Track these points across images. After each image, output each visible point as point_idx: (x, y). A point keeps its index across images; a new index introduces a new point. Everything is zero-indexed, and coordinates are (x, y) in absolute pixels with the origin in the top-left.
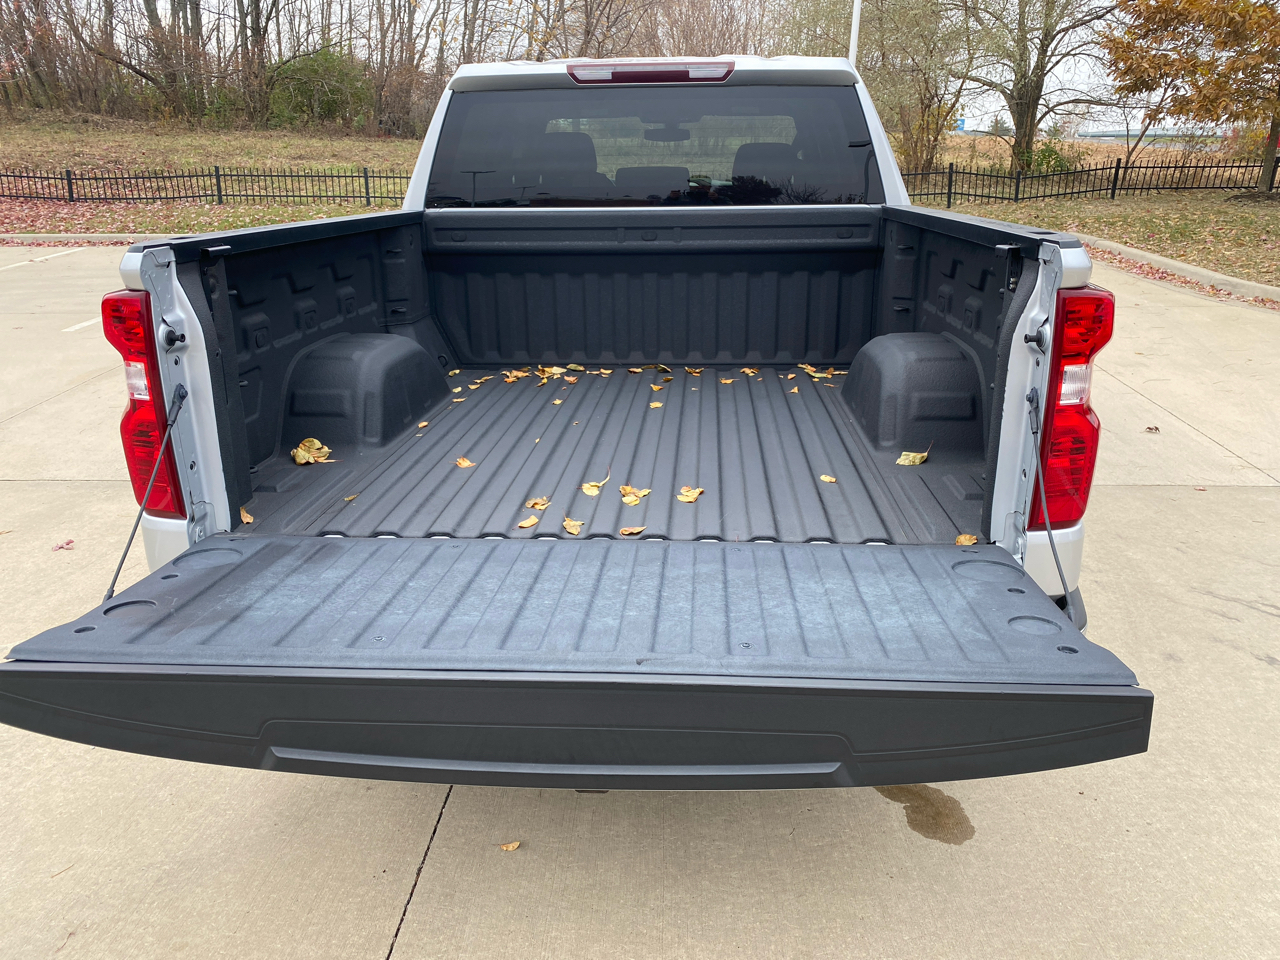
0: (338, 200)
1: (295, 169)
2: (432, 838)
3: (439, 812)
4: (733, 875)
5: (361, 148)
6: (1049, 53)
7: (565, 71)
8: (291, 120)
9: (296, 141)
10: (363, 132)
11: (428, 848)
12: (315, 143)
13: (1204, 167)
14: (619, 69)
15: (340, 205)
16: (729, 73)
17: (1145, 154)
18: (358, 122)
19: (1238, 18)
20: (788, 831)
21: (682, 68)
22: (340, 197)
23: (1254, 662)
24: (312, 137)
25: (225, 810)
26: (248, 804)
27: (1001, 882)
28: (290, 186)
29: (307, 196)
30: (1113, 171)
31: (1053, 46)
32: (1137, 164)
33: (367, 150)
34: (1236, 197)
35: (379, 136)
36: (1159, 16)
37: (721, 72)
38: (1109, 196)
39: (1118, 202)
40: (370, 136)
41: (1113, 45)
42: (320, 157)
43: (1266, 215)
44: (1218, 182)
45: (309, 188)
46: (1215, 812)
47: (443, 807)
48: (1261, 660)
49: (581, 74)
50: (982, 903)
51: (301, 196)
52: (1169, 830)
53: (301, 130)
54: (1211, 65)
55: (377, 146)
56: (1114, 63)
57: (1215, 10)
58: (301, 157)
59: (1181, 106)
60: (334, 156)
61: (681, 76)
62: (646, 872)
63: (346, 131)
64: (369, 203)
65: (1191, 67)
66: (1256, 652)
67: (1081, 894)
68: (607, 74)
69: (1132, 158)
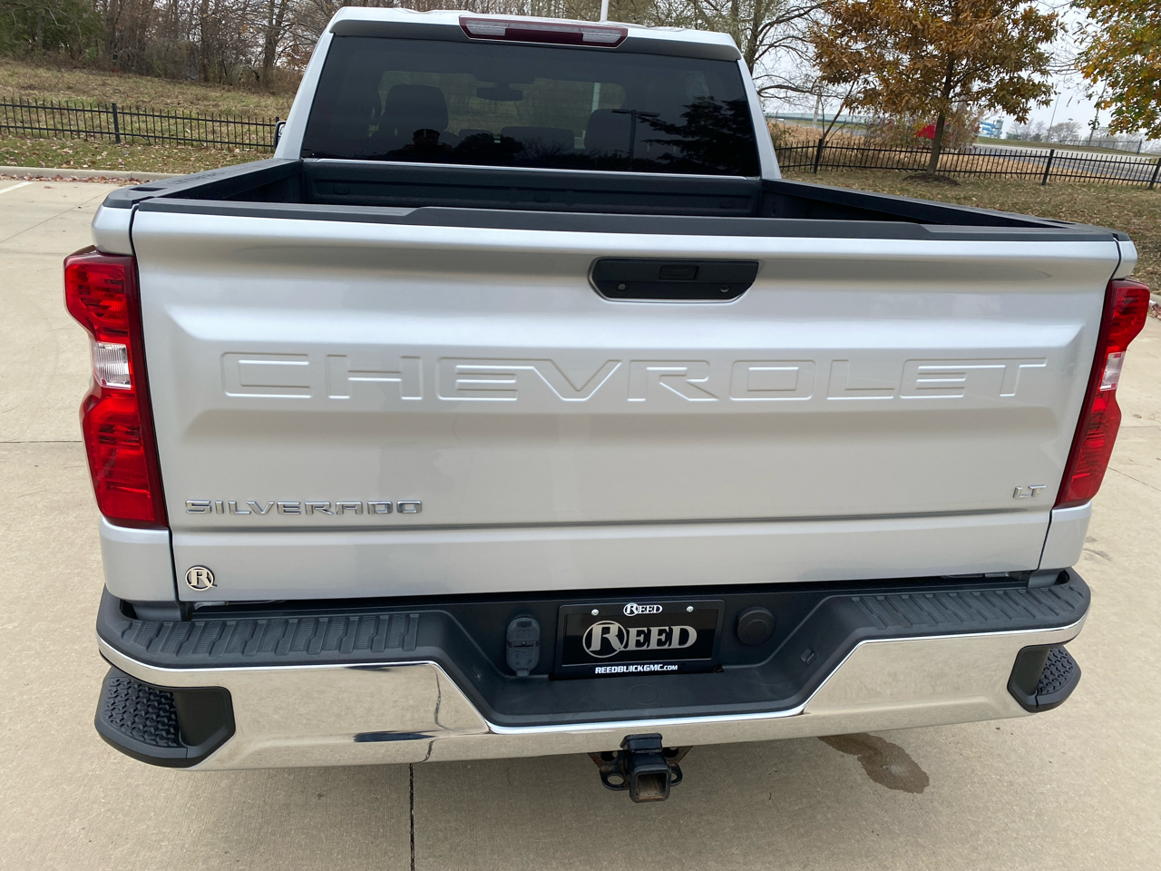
0: (83, 135)
1: (25, 98)
2: (412, 848)
4: (734, 850)
5: (99, 83)
6: (758, 43)
7: (458, 24)
8: (12, 46)
9: (21, 70)
10: (94, 65)
11: (413, 860)
12: (42, 72)
13: (880, 150)
14: (513, 26)
15: (86, 140)
16: (622, 39)
17: (835, 137)
18: (89, 54)
19: (919, 26)
21: (576, 31)
22: (86, 132)
24: (38, 66)
25: (159, 842)
26: (184, 831)
27: (972, 828)
28: (19, 117)
29: (47, 129)
31: (760, 37)
32: (829, 145)
33: (104, 84)
34: (911, 177)
35: (113, 71)
36: (855, 18)
37: (615, 37)
38: (812, 171)
39: (820, 177)
40: (104, 70)
41: (818, 40)
42: (52, 88)
43: (938, 194)
44: (890, 163)
45: (44, 120)
46: (1109, 736)
47: (412, 809)
49: (473, 28)
50: (966, 851)
51: (40, 129)
52: (1082, 758)
53: (26, 57)
54: (897, 63)
55: (114, 81)
56: (819, 56)
57: (902, 17)
58: (31, 87)
59: (870, 97)
60: (69, 88)
61: (574, 38)
62: (650, 859)
63: (74, 61)
64: (118, 140)
65: (880, 66)
67: (1042, 831)
68: (501, 30)
69: (827, 139)
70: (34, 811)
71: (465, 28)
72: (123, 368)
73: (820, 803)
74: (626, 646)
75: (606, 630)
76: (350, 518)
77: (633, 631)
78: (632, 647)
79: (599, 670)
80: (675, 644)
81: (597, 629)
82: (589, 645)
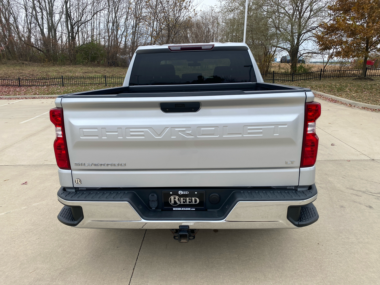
0: (97, 85)
1: (85, 76)
2: (137, 260)
3: (138, 253)
4: (222, 268)
5: (103, 70)
6: (300, 40)
7: (168, 48)
8: (83, 62)
9: (84, 68)
10: (104, 65)
11: (136, 263)
12: (90, 68)
13: (346, 71)
14: (183, 47)
15: (98, 86)
16: (213, 47)
17: (329, 67)
18: (102, 62)
19: (353, 29)
20: (237, 256)
21: (200, 46)
22: (98, 84)
23: (366, 207)
24: (89, 67)
25: (77, 254)
26: (84, 252)
27: (297, 268)
28: (83, 81)
29: (88, 84)
30: (320, 72)
31: (301, 37)
32: (327, 70)
33: (105, 70)
34: (355, 79)
35: (108, 66)
36: (331, 29)
37: (210, 47)
38: (319, 79)
39: (322, 81)
40: (106, 66)
41: (318, 37)
42: (91, 72)
43: (364, 84)
44: (350, 75)
45: (88, 81)
46: (356, 248)
47: (139, 252)
48: (367, 207)
50: (292, 274)
51: (86, 84)
52: (343, 253)
53: (85, 65)
54: (346, 42)
55: (108, 69)
56: (319, 42)
57: (347, 27)
58: (86, 73)
59: (338, 54)
60: (95, 72)
61: (199, 48)
62: (198, 268)
63: (98, 65)
64: (106, 85)
65: (341, 43)
66: (366, 205)
67: (319, 270)
68: (179, 48)
69: (325, 69)
70: (52, 246)
71: (170, 49)
72: (60, 133)
73: (252, 258)
74: (180, 203)
75: (175, 198)
76: (110, 167)
77: (182, 199)
78: (182, 203)
79: (174, 209)
80: (194, 203)
81: (172, 198)
82: (171, 202)
